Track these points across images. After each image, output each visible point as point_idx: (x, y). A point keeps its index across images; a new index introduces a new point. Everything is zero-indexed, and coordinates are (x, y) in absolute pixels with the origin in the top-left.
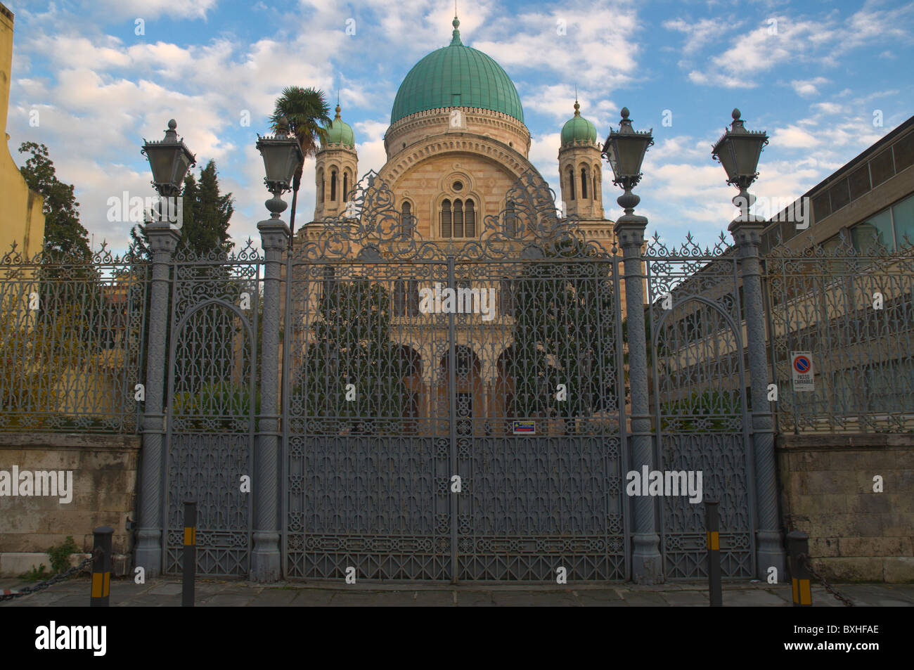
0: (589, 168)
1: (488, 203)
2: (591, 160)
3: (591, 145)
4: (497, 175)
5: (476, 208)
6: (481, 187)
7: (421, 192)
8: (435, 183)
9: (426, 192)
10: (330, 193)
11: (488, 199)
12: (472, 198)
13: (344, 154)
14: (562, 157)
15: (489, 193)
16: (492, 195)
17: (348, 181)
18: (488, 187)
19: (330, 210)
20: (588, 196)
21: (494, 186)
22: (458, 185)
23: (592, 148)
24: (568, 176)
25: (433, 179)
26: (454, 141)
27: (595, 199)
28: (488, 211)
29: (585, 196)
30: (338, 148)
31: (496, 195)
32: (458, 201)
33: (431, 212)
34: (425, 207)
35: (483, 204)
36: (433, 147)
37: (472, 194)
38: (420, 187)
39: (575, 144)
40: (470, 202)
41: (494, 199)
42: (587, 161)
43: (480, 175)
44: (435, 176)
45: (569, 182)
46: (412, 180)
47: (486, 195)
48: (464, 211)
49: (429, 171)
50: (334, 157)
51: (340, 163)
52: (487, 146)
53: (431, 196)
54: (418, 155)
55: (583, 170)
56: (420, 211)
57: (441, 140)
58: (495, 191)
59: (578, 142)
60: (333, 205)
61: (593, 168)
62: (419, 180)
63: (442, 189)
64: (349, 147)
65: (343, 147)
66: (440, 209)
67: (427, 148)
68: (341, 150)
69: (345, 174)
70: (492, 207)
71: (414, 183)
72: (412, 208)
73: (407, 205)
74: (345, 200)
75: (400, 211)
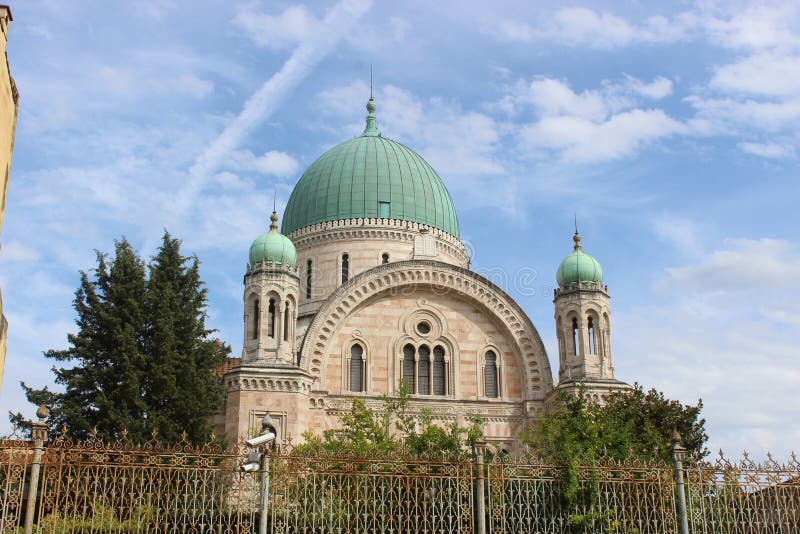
0: (598, 317)
1: (462, 352)
2: (600, 307)
3: (600, 289)
5: (447, 358)
6: (455, 332)
7: (376, 332)
8: (395, 323)
9: (385, 333)
10: (267, 326)
11: (463, 346)
12: (442, 344)
13: (287, 278)
14: (563, 300)
15: (464, 339)
16: (468, 342)
17: (290, 313)
18: (462, 331)
19: (267, 350)
20: (597, 350)
22: (424, 327)
23: (600, 291)
25: (392, 317)
28: (463, 362)
30: (279, 269)
31: (473, 342)
32: (424, 348)
33: (390, 360)
34: (382, 353)
35: (456, 353)
37: (442, 339)
38: (375, 327)
39: (580, 286)
40: (439, 350)
41: (470, 347)
44: (396, 313)
46: (366, 316)
47: (461, 341)
48: (432, 360)
49: (388, 307)
50: (274, 280)
51: (283, 289)
53: (390, 338)
54: (375, 284)
55: (590, 320)
56: (374, 358)
58: (470, 337)
60: (272, 343)
61: (602, 318)
62: (374, 316)
63: (404, 330)
64: (292, 269)
65: (285, 269)
66: (401, 356)
68: (284, 272)
69: (287, 304)
70: (467, 357)
71: (367, 320)
72: (364, 352)
73: (357, 348)
74: (285, 339)
75: (349, 355)
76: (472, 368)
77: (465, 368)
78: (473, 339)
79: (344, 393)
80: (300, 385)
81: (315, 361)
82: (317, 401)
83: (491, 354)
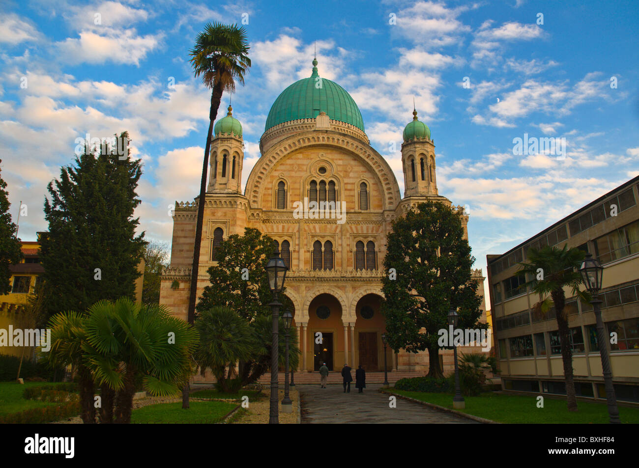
0: (426, 158)
1: (346, 184)
2: (428, 152)
3: (428, 141)
4: (353, 163)
5: (336, 188)
6: (341, 171)
7: (293, 174)
8: (305, 168)
9: (298, 174)
10: (221, 171)
11: (346, 181)
12: (334, 180)
13: (233, 141)
14: (405, 149)
15: (347, 176)
16: (350, 178)
17: (236, 162)
18: (346, 171)
19: (221, 184)
20: (426, 178)
21: (351, 171)
22: (322, 170)
23: (428, 143)
24: (410, 163)
25: (303, 165)
26: (321, 136)
27: (431, 181)
28: (346, 190)
29: (423, 179)
30: (229, 137)
31: (353, 178)
32: (323, 182)
33: (302, 190)
34: (297, 186)
35: (342, 185)
36: (304, 140)
37: (334, 176)
38: (292, 171)
39: (415, 140)
40: (332, 183)
41: (351, 181)
42: (425, 152)
43: (340, 162)
44: (305, 162)
45: (410, 168)
46: (287, 165)
47: (344, 177)
48: (327, 189)
49: (301, 159)
50: (226, 143)
51: (231, 148)
52: (346, 141)
53: (301, 177)
54: (292, 145)
55: (422, 159)
56: (292, 189)
57: (310, 135)
58: (351, 175)
59: (418, 138)
60: (224, 180)
61: (429, 158)
62: (293, 164)
63: (310, 173)
64: (237, 137)
65: (233, 136)
66: (308, 187)
67: (299, 141)
68: (232, 138)
69: (234, 157)
70: (349, 187)
71: (288, 167)
72: (286, 186)
73: (282, 184)
74: (233, 177)
75: (277, 188)
76: (352, 193)
77: (348, 193)
78: (353, 176)
79: (273, 209)
80: (238, 203)
81: (255, 191)
82: (255, 215)
83: (364, 185)
